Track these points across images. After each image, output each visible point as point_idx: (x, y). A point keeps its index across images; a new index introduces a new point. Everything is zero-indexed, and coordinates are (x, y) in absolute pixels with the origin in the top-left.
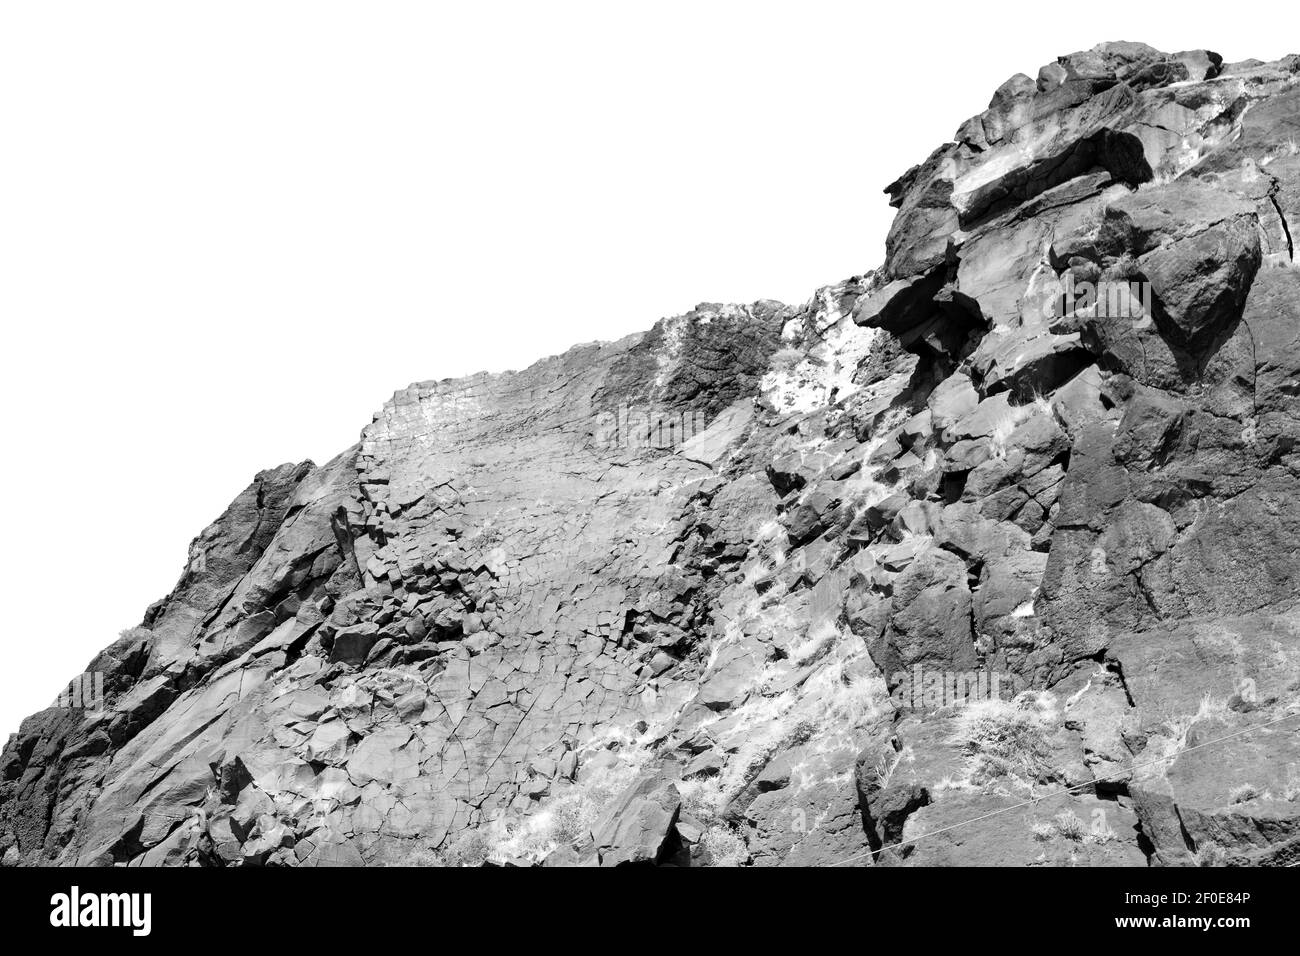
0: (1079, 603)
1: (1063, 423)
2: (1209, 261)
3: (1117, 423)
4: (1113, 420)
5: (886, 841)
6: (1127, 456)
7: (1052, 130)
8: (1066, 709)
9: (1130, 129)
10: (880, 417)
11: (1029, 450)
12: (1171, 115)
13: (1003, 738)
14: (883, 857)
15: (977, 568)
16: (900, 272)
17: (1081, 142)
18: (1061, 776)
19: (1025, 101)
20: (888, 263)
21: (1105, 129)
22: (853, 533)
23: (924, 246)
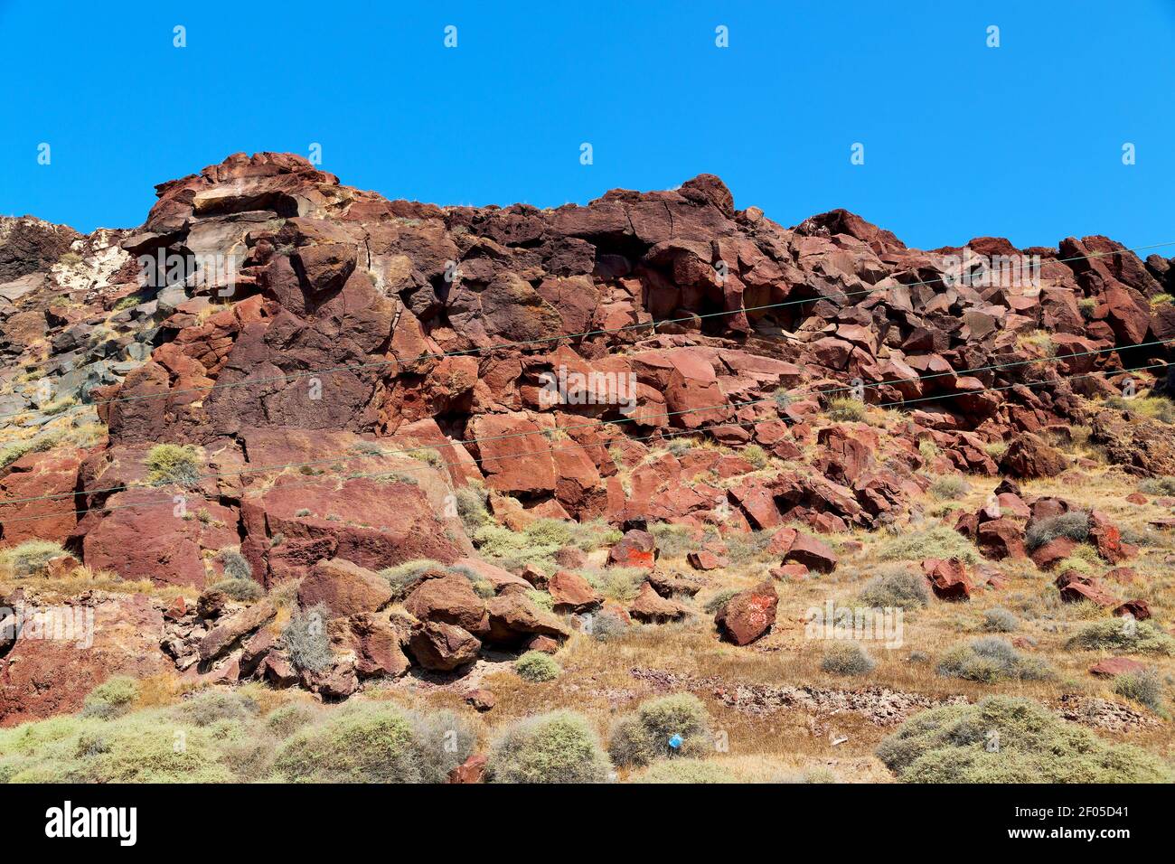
0: (228, 407)
1: (238, 317)
2: (334, 258)
3: (268, 324)
4: (266, 323)
5: (91, 507)
6: (270, 340)
7: (254, 184)
8: (211, 457)
9: (293, 196)
10: (121, 300)
11: (217, 326)
12: (315, 196)
13: (174, 465)
14: (88, 516)
15: (174, 378)
16: (154, 228)
17: (267, 194)
18: (203, 490)
19: (243, 167)
20: (148, 223)
21: (281, 192)
22: (96, 351)
23: (171, 220)
